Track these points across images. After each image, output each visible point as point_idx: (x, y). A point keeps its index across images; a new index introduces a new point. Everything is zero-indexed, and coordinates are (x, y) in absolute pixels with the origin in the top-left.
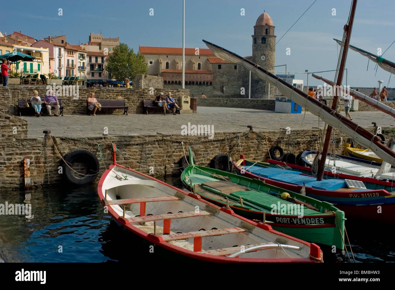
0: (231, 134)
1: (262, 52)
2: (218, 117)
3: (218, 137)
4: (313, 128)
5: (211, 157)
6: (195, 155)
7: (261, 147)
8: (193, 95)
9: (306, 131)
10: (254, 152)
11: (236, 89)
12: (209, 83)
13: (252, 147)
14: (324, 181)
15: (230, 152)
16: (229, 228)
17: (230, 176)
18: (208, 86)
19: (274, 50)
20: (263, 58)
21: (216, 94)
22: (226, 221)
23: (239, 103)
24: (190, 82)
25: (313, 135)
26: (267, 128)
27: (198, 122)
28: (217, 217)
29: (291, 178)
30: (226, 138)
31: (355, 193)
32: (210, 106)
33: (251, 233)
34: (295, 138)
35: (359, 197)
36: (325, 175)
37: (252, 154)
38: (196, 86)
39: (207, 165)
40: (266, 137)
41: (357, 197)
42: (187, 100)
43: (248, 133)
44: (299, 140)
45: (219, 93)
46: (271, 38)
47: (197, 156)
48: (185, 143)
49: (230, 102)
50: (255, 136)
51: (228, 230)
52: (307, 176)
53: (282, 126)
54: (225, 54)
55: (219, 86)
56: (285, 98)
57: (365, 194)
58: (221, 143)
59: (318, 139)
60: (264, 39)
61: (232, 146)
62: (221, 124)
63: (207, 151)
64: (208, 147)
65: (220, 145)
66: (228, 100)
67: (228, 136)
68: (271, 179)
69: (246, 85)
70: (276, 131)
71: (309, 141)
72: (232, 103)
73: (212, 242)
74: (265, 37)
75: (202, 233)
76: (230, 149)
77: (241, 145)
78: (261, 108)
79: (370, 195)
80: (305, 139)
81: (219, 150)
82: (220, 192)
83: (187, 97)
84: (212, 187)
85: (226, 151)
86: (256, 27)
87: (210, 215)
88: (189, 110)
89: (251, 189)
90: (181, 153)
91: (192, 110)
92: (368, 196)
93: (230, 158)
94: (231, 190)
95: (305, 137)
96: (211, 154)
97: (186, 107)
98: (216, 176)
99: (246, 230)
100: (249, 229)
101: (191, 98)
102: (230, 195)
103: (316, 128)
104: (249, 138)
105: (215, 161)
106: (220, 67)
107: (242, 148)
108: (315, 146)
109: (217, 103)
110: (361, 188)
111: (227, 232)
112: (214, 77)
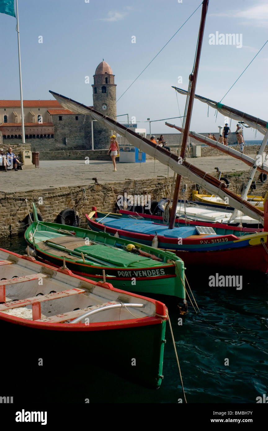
0: (76, 187)
1: (103, 101)
2: (62, 171)
3: (63, 192)
4: (158, 176)
5: (57, 213)
6: (41, 212)
7: (107, 198)
8: (34, 148)
9: (151, 180)
10: (100, 204)
11: (78, 141)
12: (50, 135)
13: (98, 200)
14: (175, 229)
15: (76, 206)
16: (68, 290)
17: (76, 230)
18: (50, 138)
19: (115, 99)
20: (104, 108)
21: (58, 147)
22: (65, 283)
23: (82, 155)
24: (31, 136)
25: (159, 184)
26: (113, 179)
27: (41, 177)
28: (54, 279)
29: (144, 228)
30: (71, 192)
31: (206, 240)
32: (53, 160)
33: (91, 293)
34: (141, 188)
35: (209, 243)
36: (176, 222)
37: (98, 207)
38: (37, 140)
39: (53, 221)
40: (112, 189)
41: (208, 243)
42: (28, 155)
43: (94, 185)
44: (145, 189)
45: (61, 145)
46: (112, 87)
47: (43, 213)
48: (29, 200)
49: (73, 154)
50: (100, 188)
51: (68, 292)
52: (159, 225)
53: (127, 177)
54: (73, 105)
55: (61, 138)
56: (129, 148)
57: (215, 240)
58: (66, 197)
59: (164, 187)
60: (104, 89)
61: (78, 200)
62: (65, 178)
63: (52, 207)
64: (53, 203)
65: (66, 200)
66: (71, 152)
67: (73, 190)
68: (123, 230)
69: (88, 135)
70: (121, 182)
71: (155, 190)
72: (76, 155)
73: (51, 305)
74: (105, 86)
75: (40, 298)
76: (76, 203)
77: (87, 198)
78: (105, 159)
79: (219, 240)
80: (151, 189)
81: (65, 204)
82: (65, 248)
83: (29, 152)
84: (56, 243)
85: (72, 206)
86: (96, 77)
87: (47, 277)
88: (32, 165)
89: (97, 243)
90: (26, 211)
91: (35, 165)
92: (218, 241)
93: (77, 212)
94: (76, 245)
95: (150, 186)
96: (57, 210)
97: (28, 162)
98: (62, 231)
99: (86, 290)
100: (89, 289)
101: (32, 153)
102: (74, 250)
103: (161, 176)
104: (95, 190)
105: (61, 216)
106: (60, 118)
107: (88, 201)
108: (161, 195)
109: (60, 156)
110: (212, 234)
111: (67, 295)
112: (55, 129)
